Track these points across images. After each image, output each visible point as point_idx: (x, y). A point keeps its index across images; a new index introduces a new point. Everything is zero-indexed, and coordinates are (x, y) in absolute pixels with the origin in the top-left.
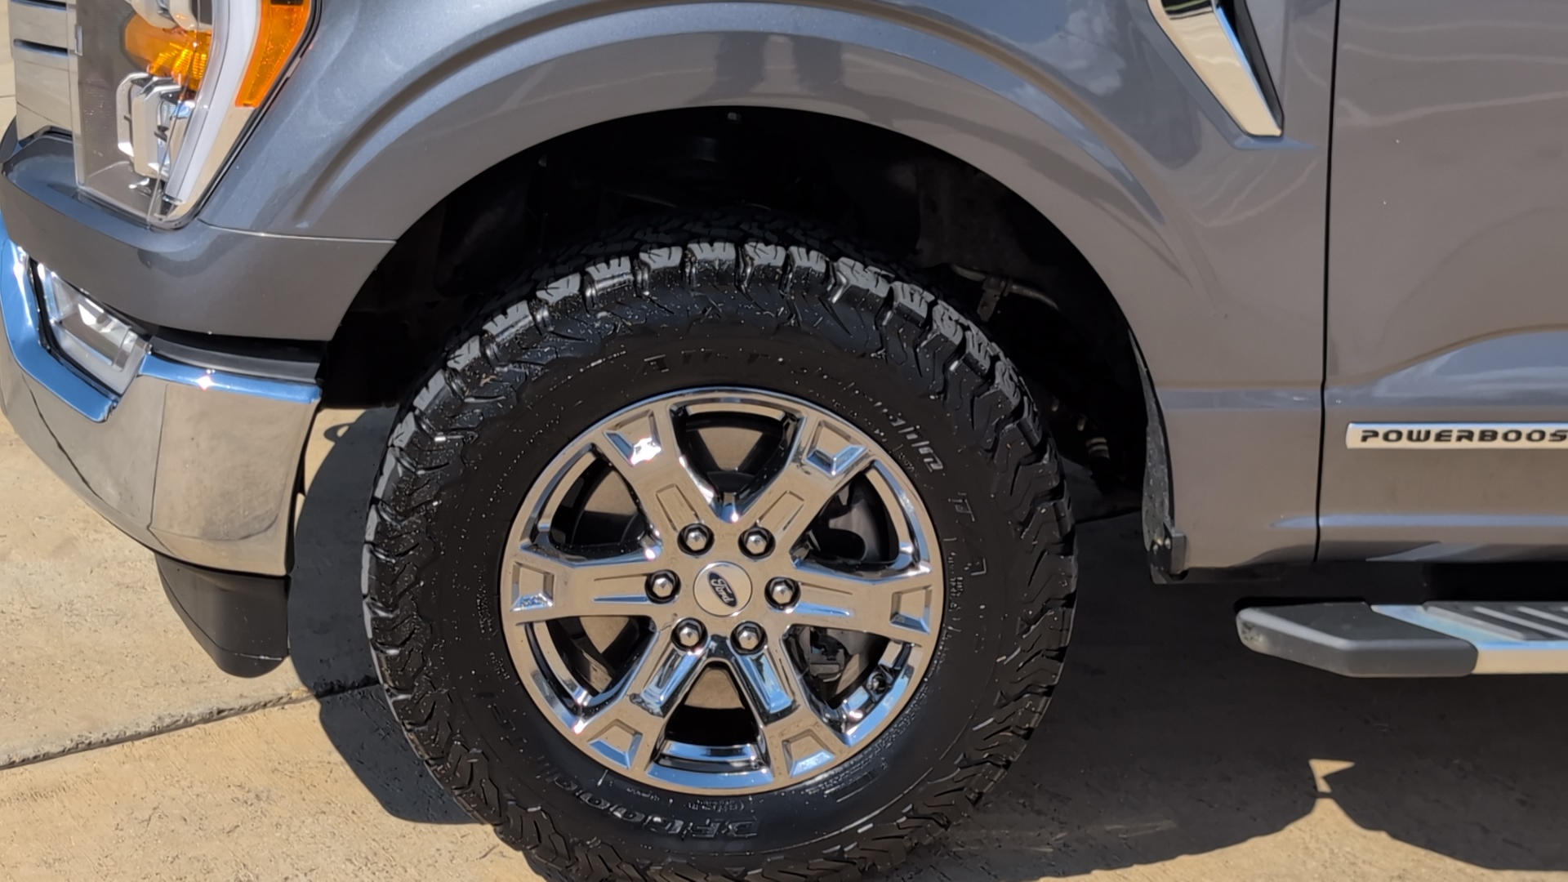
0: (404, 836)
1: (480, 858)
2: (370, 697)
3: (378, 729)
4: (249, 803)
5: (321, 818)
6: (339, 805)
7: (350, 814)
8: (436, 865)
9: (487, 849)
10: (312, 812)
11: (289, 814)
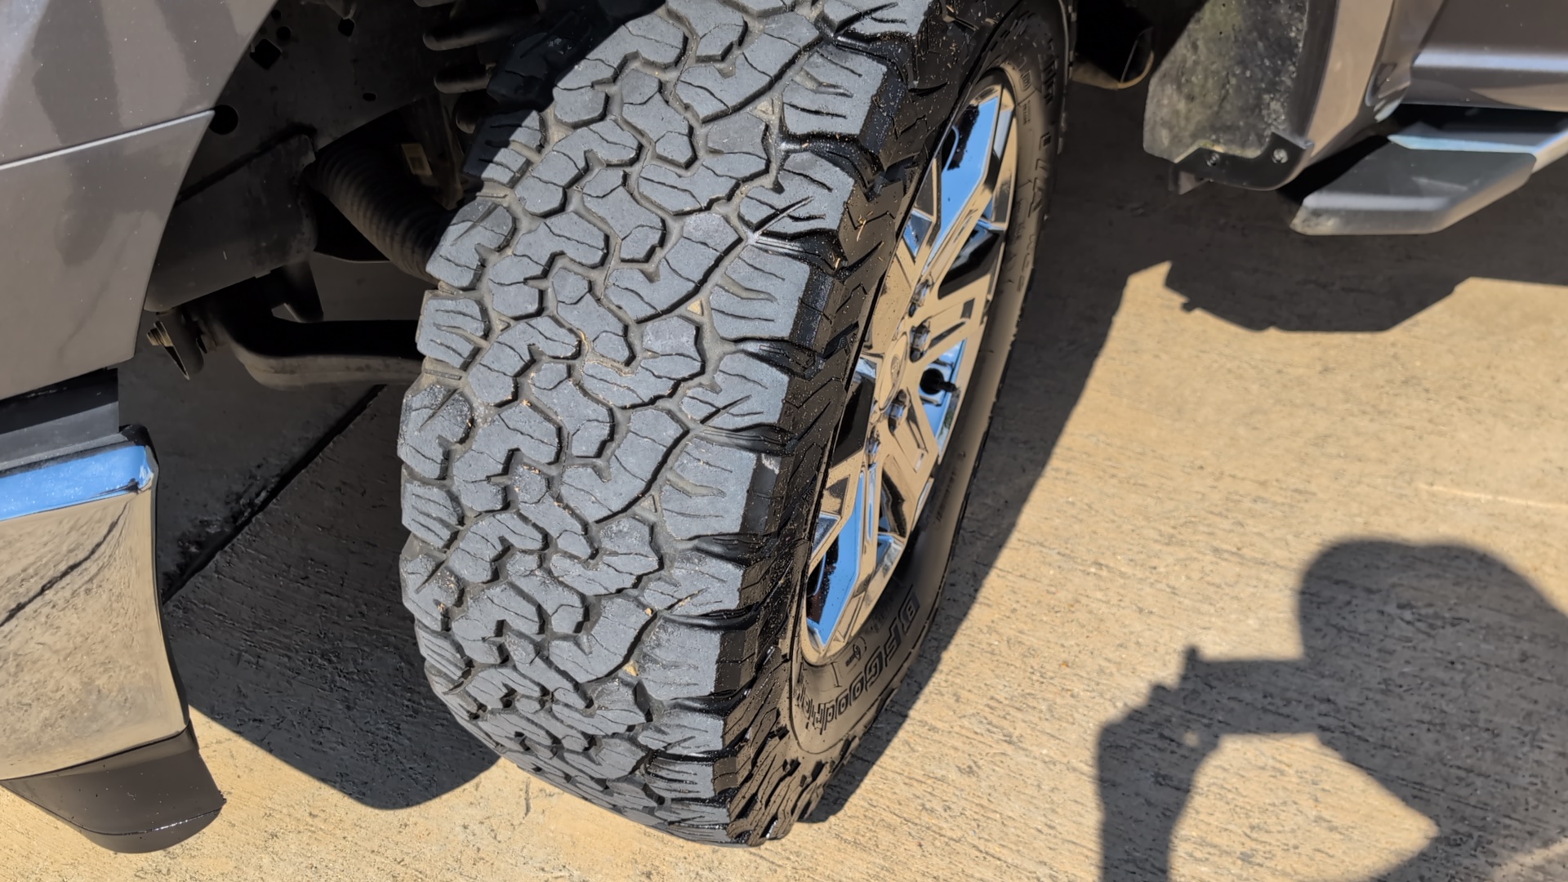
0: (406, 825)
1: (526, 814)
2: (194, 607)
3: (240, 656)
4: (164, 871)
5: (277, 846)
6: (285, 811)
7: (309, 820)
8: (481, 854)
9: (523, 794)
10: (258, 842)
11: (232, 864)
